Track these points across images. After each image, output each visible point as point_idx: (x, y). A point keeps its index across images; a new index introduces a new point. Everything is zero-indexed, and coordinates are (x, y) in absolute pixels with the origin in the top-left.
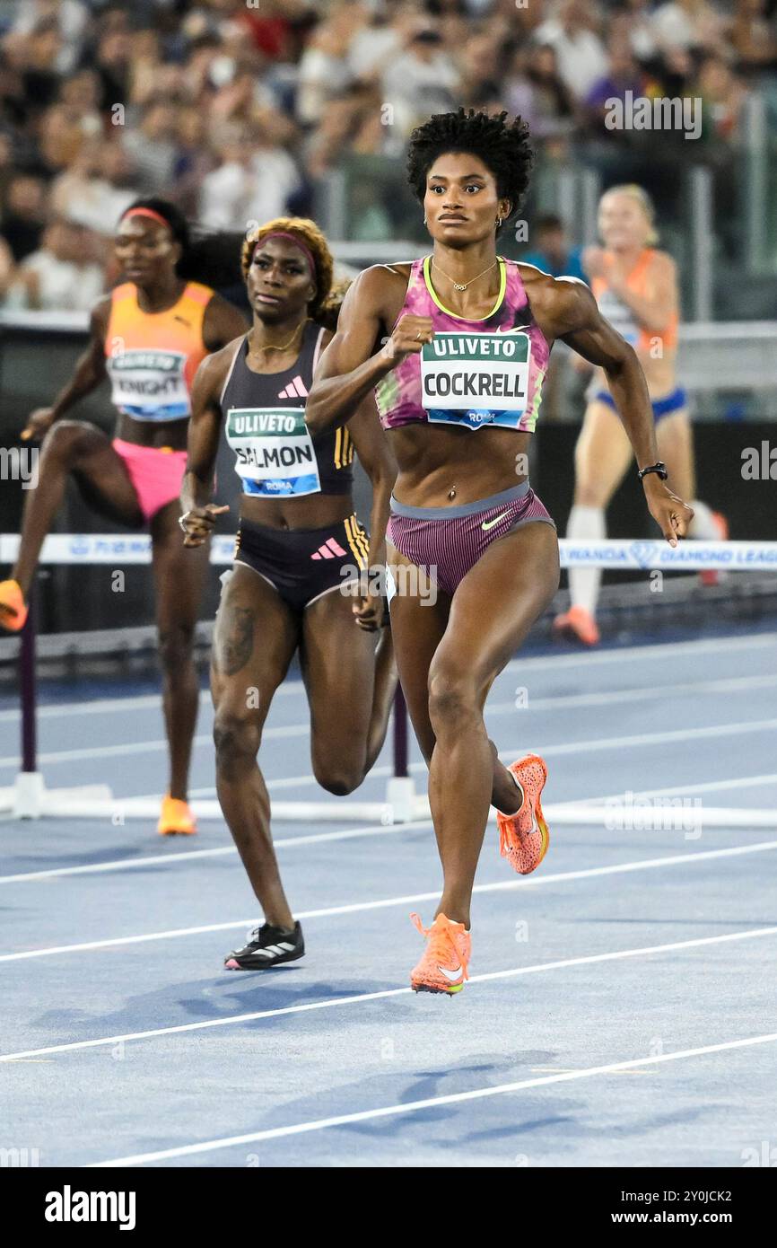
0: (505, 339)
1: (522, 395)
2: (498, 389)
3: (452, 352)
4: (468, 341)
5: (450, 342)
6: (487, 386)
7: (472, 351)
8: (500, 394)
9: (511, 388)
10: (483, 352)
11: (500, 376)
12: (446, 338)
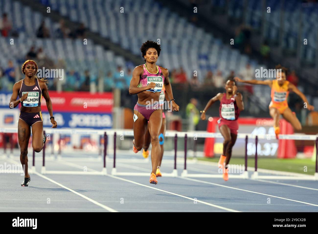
0: (159, 78)
1: (162, 87)
2: (158, 86)
3: (152, 80)
4: (154, 78)
5: (151, 78)
6: (157, 86)
7: (155, 80)
8: (159, 87)
9: (160, 86)
10: (156, 80)
11: (159, 84)
12: (151, 77)
